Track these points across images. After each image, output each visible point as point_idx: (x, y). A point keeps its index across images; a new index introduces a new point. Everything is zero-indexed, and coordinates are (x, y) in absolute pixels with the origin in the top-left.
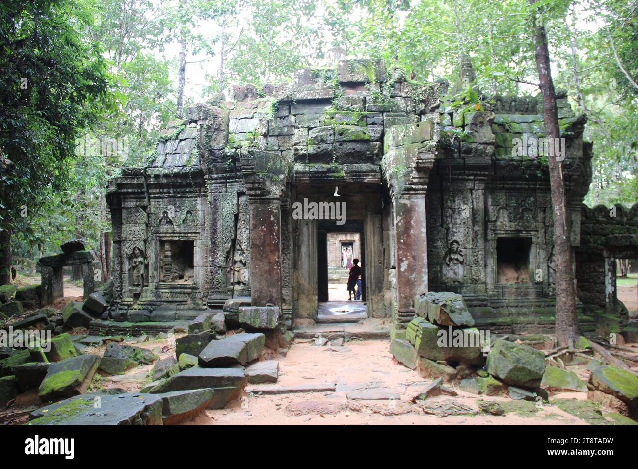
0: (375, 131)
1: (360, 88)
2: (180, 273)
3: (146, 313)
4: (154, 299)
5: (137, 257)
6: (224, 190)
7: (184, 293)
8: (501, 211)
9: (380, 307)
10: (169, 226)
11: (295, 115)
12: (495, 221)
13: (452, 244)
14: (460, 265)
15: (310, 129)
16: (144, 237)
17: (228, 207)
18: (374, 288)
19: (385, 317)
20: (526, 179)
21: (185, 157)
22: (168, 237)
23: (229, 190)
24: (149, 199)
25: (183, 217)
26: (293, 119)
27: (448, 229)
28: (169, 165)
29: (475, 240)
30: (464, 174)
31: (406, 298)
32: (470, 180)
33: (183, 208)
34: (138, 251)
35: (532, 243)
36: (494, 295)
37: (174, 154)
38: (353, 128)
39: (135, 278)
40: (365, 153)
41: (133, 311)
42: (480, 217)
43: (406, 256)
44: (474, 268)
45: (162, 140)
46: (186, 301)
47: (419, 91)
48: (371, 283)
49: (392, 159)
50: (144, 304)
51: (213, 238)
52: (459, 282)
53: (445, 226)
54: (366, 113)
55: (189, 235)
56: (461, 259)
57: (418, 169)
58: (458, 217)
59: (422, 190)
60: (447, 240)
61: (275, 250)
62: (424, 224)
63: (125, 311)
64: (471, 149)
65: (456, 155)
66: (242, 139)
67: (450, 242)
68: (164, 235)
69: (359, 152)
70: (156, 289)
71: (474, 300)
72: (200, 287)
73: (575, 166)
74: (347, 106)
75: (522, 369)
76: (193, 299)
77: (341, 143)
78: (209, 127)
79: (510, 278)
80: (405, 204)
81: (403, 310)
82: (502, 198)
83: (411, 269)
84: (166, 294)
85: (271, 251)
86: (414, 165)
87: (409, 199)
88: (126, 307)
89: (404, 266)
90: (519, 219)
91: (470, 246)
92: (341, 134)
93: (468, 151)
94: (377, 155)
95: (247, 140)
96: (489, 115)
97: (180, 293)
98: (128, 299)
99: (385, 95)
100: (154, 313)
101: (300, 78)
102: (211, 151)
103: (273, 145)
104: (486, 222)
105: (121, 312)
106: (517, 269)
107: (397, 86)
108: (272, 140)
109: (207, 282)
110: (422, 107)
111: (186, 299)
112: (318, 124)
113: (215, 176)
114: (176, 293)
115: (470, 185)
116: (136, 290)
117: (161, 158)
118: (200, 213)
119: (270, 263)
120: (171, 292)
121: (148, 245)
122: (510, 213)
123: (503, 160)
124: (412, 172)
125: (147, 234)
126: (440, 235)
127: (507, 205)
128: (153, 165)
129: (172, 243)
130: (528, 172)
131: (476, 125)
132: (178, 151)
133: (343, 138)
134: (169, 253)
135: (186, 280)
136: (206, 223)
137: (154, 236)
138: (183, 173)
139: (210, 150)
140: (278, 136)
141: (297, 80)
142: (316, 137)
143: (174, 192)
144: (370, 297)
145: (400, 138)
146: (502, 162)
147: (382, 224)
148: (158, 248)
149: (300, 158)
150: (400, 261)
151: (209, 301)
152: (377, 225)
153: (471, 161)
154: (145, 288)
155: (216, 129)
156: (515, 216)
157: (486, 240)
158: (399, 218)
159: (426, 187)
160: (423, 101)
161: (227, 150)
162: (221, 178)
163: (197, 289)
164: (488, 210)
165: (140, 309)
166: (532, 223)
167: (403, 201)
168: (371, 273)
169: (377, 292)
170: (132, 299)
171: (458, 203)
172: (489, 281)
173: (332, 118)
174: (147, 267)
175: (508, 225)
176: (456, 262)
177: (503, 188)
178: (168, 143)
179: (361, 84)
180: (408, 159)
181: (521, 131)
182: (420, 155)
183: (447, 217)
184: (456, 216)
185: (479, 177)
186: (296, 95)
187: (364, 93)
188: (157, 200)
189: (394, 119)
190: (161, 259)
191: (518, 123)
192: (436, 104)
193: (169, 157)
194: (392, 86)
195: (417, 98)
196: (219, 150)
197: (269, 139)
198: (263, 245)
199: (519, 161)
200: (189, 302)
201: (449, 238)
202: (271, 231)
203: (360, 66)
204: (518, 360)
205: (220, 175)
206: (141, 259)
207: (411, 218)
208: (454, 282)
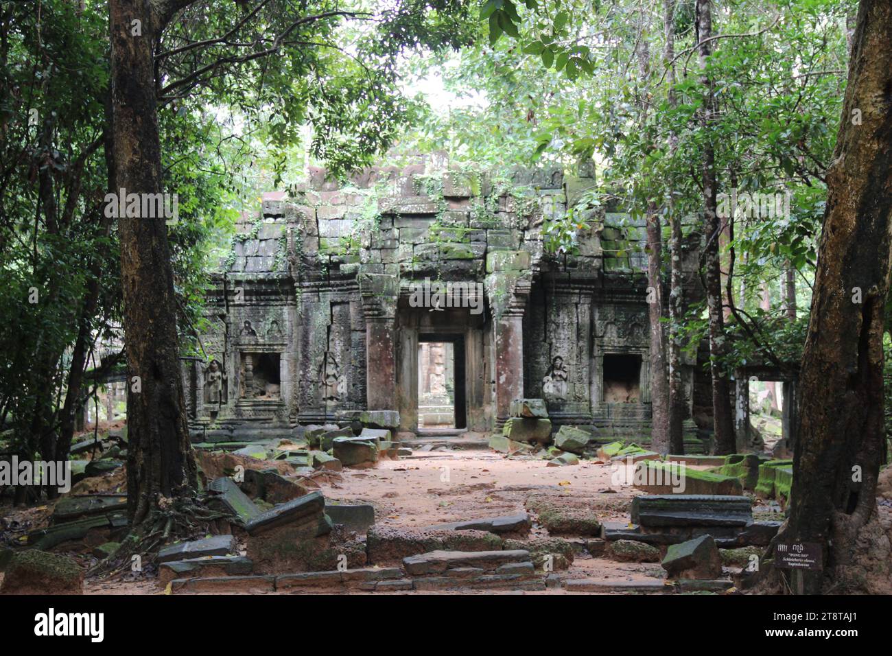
0: (478, 249)
1: (465, 202)
2: (262, 389)
3: (226, 432)
4: (234, 417)
5: (214, 372)
6: (316, 299)
7: (269, 411)
8: (609, 327)
9: (480, 421)
10: (252, 337)
11: (398, 229)
12: (602, 337)
13: (555, 360)
14: (563, 382)
15: (414, 245)
16: (223, 350)
17: (320, 318)
18: (474, 402)
19: (485, 431)
20: (636, 293)
21: (270, 262)
22: (250, 349)
23: (322, 300)
24: (228, 307)
25: (268, 327)
26: (396, 232)
27: (551, 344)
28: (251, 269)
29: (579, 356)
30: (569, 287)
31: (504, 406)
32: (575, 293)
33: (267, 317)
34: (216, 365)
35: (641, 361)
36: (600, 415)
37: (257, 256)
38: (457, 247)
39: (212, 394)
40: (468, 271)
41: (211, 431)
42: (585, 333)
43: (504, 370)
44: (578, 385)
45: (238, 239)
46: (271, 419)
47: (524, 206)
48: (472, 397)
49: (494, 282)
50: (223, 424)
51: (305, 351)
52: (562, 399)
53: (548, 341)
54: (470, 230)
55: (275, 347)
56: (564, 375)
57: (517, 295)
58: (562, 332)
59: (520, 313)
60: (550, 356)
61: (390, 364)
62: (521, 343)
63: (202, 432)
64: (577, 262)
65: (561, 268)
66: (337, 244)
67: (552, 358)
68: (245, 347)
69: (463, 270)
70: (236, 406)
71: (577, 418)
72: (287, 402)
73: (690, 280)
74: (451, 223)
75: (573, 441)
76: (279, 417)
77: (446, 261)
78: (301, 232)
79: (618, 396)
80: (504, 325)
81: (500, 417)
82: (610, 312)
83: (508, 381)
84: (248, 411)
85: (387, 365)
86: (513, 291)
87: (508, 320)
88: (202, 427)
89: (503, 379)
90: (629, 334)
91: (574, 363)
92: (445, 253)
93: (574, 264)
94: (480, 272)
95: (342, 246)
96: (597, 226)
97: (265, 410)
98: (203, 418)
99: (489, 211)
100: (236, 433)
101: (402, 187)
102: (304, 259)
103: (375, 258)
104: (592, 336)
105: (197, 432)
106: (629, 388)
107: (501, 200)
108: (375, 253)
109: (296, 399)
110: (525, 223)
111: (271, 417)
112: (423, 241)
113: (307, 284)
114: (260, 411)
115: (575, 299)
116: (214, 408)
117: (241, 261)
118: (287, 323)
119: (385, 375)
120: (254, 410)
121: (226, 358)
122: (619, 329)
123: (613, 272)
124: (510, 297)
125: (226, 346)
126: (543, 351)
127: (615, 320)
128: (233, 269)
129: (254, 355)
130: (638, 286)
131: (583, 237)
132: (260, 254)
133: (448, 256)
134: (251, 367)
135: (269, 397)
136: (294, 335)
137: (234, 347)
138: (269, 280)
139: (302, 257)
140: (380, 249)
141: (399, 190)
142: (422, 255)
143: (257, 300)
144: (470, 411)
145: (501, 264)
146: (610, 275)
147: (483, 339)
148: (239, 360)
149: (406, 275)
150: (499, 374)
151: (300, 417)
152: (479, 339)
153: (576, 274)
154: (222, 406)
155: (308, 234)
156: (624, 332)
157: (591, 356)
158: (499, 337)
159: (523, 310)
160: (527, 217)
161: (321, 257)
162: (312, 287)
163: (284, 405)
164: (595, 325)
165: (218, 429)
166: (642, 340)
167: (503, 322)
168: (471, 389)
169: (477, 406)
170: (209, 418)
171: (563, 318)
172: (595, 399)
173: (437, 235)
174: (225, 382)
175: (616, 341)
176: (559, 378)
177: (611, 302)
178: (247, 244)
179: (467, 198)
180: (508, 285)
181: (637, 238)
182: (519, 283)
183: (551, 332)
184: (560, 331)
185: (584, 291)
186: (400, 208)
187: (468, 208)
188: (236, 308)
189: (497, 237)
190: (241, 374)
191: (636, 227)
192: (540, 221)
193: (251, 261)
194: (497, 201)
195: (521, 214)
196: (313, 256)
197: (372, 252)
198: (380, 359)
199: (629, 274)
200: (275, 420)
201: (552, 354)
202: (387, 347)
203: (465, 180)
204: (571, 436)
205: (312, 284)
206: (218, 373)
207: (509, 337)
208: (557, 399)
